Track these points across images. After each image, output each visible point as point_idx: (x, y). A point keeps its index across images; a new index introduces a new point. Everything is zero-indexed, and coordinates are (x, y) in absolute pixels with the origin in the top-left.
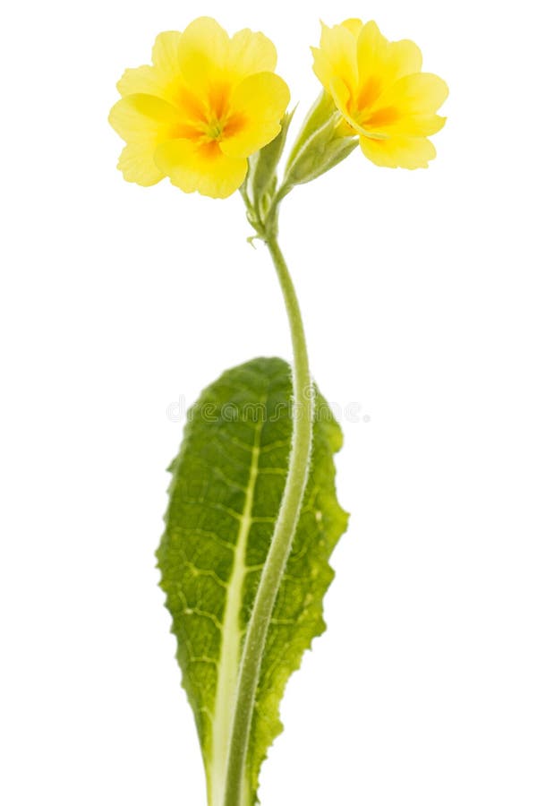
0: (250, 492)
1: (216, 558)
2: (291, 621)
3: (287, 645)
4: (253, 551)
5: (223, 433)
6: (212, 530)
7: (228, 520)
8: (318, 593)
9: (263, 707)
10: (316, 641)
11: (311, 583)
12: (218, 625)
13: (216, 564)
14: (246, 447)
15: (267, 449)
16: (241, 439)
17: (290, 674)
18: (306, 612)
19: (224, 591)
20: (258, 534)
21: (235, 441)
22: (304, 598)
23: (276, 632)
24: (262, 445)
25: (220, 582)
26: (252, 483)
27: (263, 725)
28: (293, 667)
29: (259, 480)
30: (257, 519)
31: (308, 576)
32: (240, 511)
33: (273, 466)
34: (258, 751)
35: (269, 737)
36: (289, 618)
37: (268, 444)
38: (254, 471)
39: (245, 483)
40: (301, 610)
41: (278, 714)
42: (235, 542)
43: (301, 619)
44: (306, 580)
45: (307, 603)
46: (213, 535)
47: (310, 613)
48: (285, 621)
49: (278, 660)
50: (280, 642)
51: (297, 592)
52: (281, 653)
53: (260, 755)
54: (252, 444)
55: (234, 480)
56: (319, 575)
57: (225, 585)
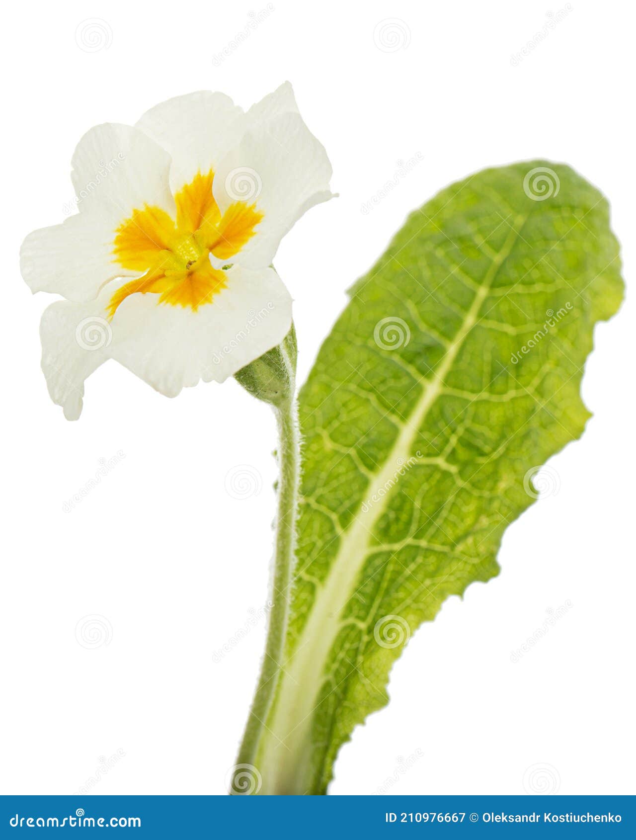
0: (452, 349)
1: (367, 434)
2: (446, 549)
3: (428, 582)
4: (426, 436)
5: (440, 253)
6: (371, 390)
7: (405, 381)
8: (499, 517)
9: (367, 664)
10: (475, 589)
11: (491, 500)
12: (339, 530)
13: (363, 440)
14: (468, 282)
15: (499, 292)
16: (465, 271)
17: (417, 625)
18: (470, 540)
19: (365, 484)
20: (442, 413)
21: (455, 270)
22: (477, 520)
23: (420, 559)
24: (493, 286)
25: (363, 470)
26: (460, 337)
27: (359, 691)
28: (426, 615)
29: (472, 334)
30: (449, 391)
31: (492, 489)
32: (427, 373)
33: (500, 320)
34: (340, 727)
35: (362, 710)
36: (443, 544)
37: (502, 285)
38: (470, 320)
39: (449, 335)
40: (466, 535)
41: (387, 680)
42: (405, 416)
43: (460, 548)
44: (486, 494)
45: (478, 527)
46: (373, 398)
47: (475, 544)
48: (438, 547)
49: (409, 601)
50: (420, 576)
51: (470, 508)
52: (415, 593)
53: (342, 733)
54: (479, 281)
55: (433, 327)
56: (506, 492)
57: (371, 475)
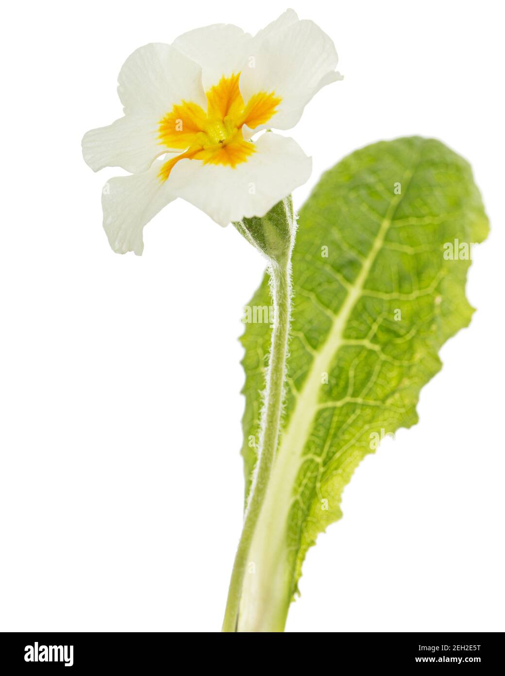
0: (367, 264)
1: (310, 322)
2: (378, 403)
3: (367, 427)
4: (355, 324)
5: (352, 195)
6: (312, 290)
7: (334, 286)
8: (416, 380)
9: (324, 489)
10: (402, 432)
11: (410, 367)
12: (294, 392)
13: (307, 327)
14: (374, 217)
15: (399, 224)
16: (372, 208)
17: (362, 457)
18: (397, 396)
19: (310, 359)
20: (365, 308)
21: (364, 208)
22: (400, 381)
23: (358, 412)
24: (394, 218)
25: (309, 348)
26: (371, 256)
28: (367, 450)
29: (381, 252)
30: (368, 292)
31: (410, 359)
32: (350, 280)
33: (401, 243)
34: (307, 537)
35: (323, 522)
36: (375, 400)
37: (400, 218)
38: (378, 244)
39: (364, 254)
40: (393, 392)
41: (340, 500)
42: (336, 311)
43: (389, 402)
44: (406, 363)
45: (402, 386)
46: (313, 296)
47: (401, 398)
48: (371, 402)
49: (353, 441)
50: (360, 423)
51: (393, 374)
52: (358, 435)
53: (308, 540)
54: (383, 216)
55: (352, 247)
56: (421, 361)
57: (315, 353)
